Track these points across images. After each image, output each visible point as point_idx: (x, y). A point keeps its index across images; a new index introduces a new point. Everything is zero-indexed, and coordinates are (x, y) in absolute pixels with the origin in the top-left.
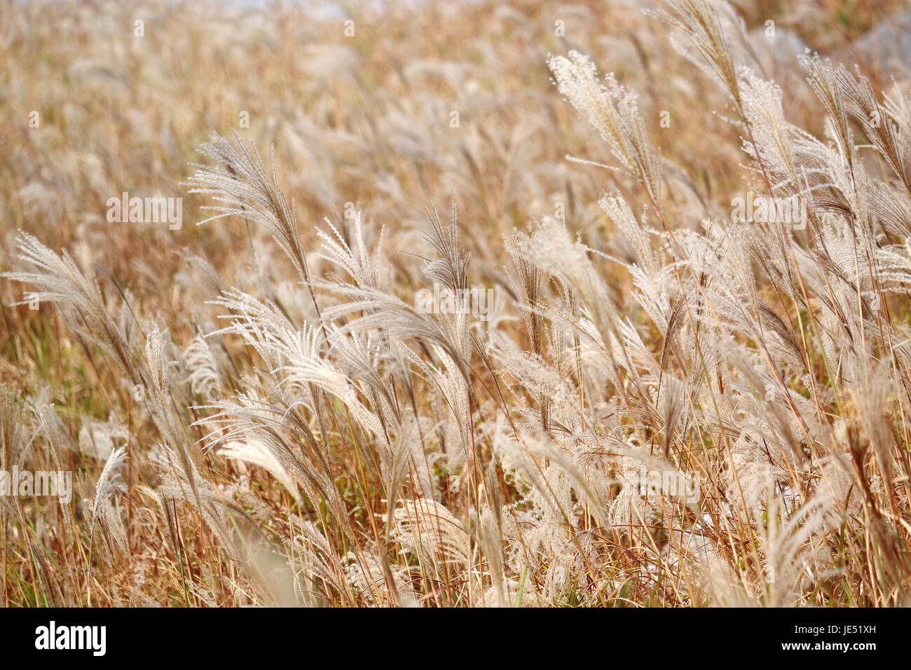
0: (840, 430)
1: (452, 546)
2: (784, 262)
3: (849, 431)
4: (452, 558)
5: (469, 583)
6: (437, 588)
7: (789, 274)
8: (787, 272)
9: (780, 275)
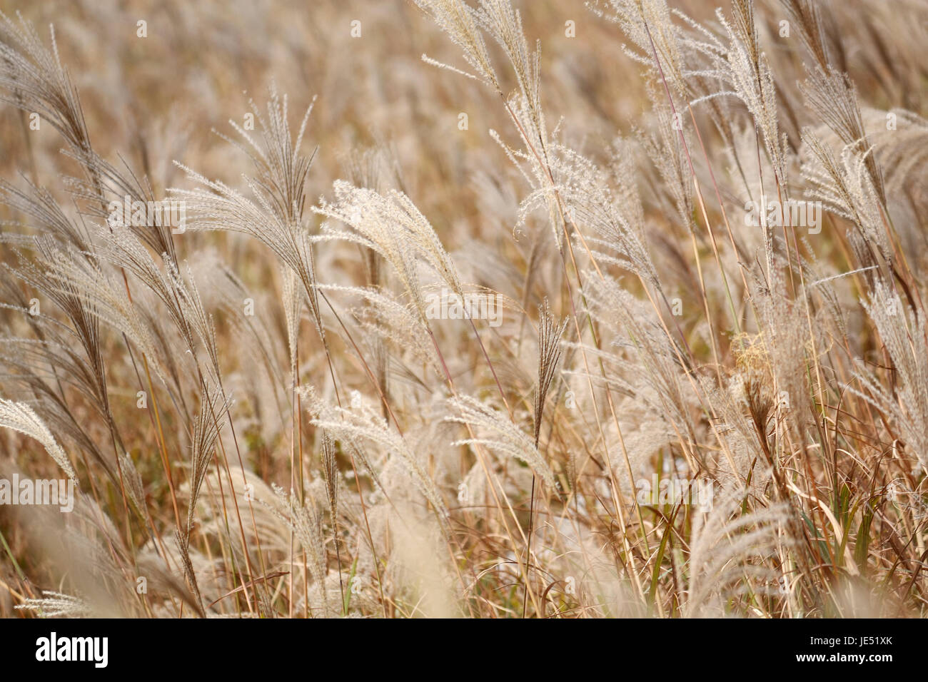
0: (737, 388)
1: (268, 528)
2: (679, 186)
3: (747, 387)
4: (269, 543)
5: (289, 576)
6: (246, 581)
7: (686, 200)
8: (683, 198)
9: (673, 203)
